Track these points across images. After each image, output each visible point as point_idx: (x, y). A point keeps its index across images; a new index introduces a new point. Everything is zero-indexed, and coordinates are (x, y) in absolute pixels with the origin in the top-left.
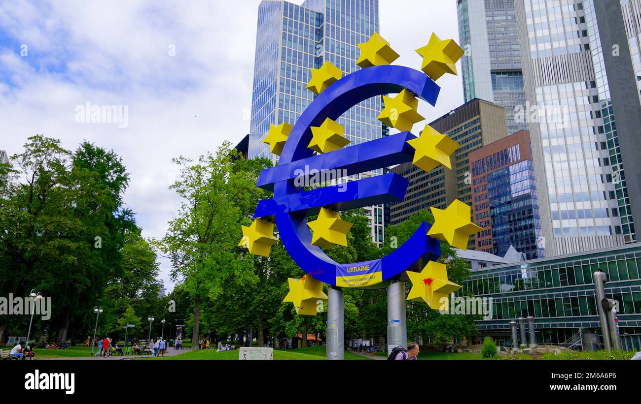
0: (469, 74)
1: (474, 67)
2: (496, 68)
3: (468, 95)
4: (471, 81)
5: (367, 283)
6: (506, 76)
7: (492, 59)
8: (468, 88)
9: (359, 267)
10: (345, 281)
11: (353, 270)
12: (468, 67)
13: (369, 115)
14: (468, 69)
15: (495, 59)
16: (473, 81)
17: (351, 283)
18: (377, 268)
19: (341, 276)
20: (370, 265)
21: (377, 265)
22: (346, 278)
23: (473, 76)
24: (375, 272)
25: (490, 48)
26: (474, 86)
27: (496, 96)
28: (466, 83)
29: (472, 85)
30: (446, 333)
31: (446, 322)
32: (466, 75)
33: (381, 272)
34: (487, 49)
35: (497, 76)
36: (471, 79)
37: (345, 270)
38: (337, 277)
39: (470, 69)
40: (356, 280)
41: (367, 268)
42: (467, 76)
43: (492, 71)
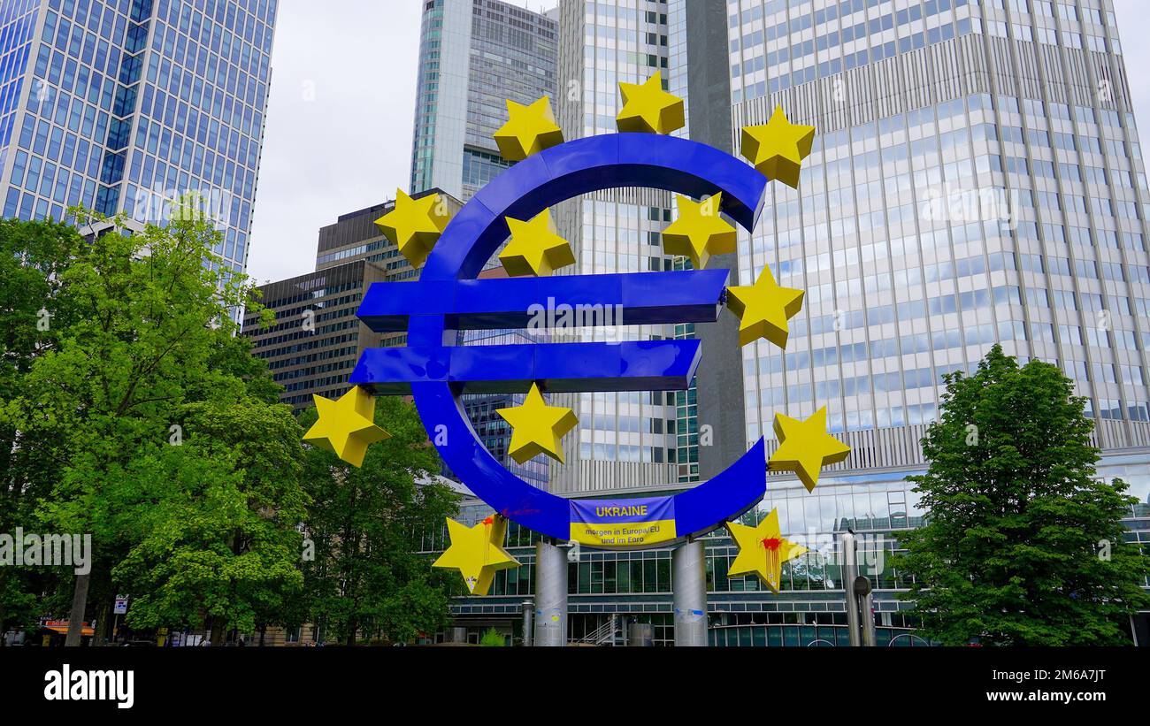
0: (426, 140)
1: (438, 131)
2: (473, 141)
3: (419, 177)
4: (429, 155)
5: (642, 539)
6: (488, 161)
7: (471, 126)
8: (420, 165)
9: (624, 508)
10: (592, 532)
11: (612, 512)
12: (427, 128)
13: (229, 173)
14: (427, 133)
15: (475, 126)
16: (432, 156)
17: (606, 537)
18: (666, 512)
19: (583, 521)
20: (649, 505)
21: (666, 507)
22: (594, 527)
23: (433, 148)
24: (661, 519)
25: (469, 106)
26: (432, 165)
27: (467, 192)
28: (419, 157)
29: (428, 164)
30: (415, 622)
31: (416, 601)
32: (421, 143)
33: (674, 520)
34: (464, 105)
35: (473, 158)
36: (429, 151)
37: (592, 512)
38: (572, 524)
39: (430, 132)
40: (617, 532)
41: (642, 511)
42: (423, 144)
43: (467, 147)
